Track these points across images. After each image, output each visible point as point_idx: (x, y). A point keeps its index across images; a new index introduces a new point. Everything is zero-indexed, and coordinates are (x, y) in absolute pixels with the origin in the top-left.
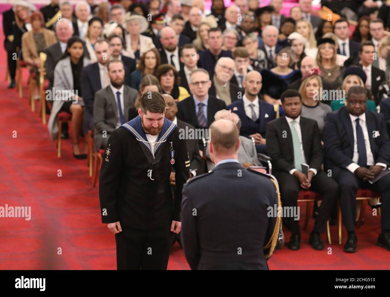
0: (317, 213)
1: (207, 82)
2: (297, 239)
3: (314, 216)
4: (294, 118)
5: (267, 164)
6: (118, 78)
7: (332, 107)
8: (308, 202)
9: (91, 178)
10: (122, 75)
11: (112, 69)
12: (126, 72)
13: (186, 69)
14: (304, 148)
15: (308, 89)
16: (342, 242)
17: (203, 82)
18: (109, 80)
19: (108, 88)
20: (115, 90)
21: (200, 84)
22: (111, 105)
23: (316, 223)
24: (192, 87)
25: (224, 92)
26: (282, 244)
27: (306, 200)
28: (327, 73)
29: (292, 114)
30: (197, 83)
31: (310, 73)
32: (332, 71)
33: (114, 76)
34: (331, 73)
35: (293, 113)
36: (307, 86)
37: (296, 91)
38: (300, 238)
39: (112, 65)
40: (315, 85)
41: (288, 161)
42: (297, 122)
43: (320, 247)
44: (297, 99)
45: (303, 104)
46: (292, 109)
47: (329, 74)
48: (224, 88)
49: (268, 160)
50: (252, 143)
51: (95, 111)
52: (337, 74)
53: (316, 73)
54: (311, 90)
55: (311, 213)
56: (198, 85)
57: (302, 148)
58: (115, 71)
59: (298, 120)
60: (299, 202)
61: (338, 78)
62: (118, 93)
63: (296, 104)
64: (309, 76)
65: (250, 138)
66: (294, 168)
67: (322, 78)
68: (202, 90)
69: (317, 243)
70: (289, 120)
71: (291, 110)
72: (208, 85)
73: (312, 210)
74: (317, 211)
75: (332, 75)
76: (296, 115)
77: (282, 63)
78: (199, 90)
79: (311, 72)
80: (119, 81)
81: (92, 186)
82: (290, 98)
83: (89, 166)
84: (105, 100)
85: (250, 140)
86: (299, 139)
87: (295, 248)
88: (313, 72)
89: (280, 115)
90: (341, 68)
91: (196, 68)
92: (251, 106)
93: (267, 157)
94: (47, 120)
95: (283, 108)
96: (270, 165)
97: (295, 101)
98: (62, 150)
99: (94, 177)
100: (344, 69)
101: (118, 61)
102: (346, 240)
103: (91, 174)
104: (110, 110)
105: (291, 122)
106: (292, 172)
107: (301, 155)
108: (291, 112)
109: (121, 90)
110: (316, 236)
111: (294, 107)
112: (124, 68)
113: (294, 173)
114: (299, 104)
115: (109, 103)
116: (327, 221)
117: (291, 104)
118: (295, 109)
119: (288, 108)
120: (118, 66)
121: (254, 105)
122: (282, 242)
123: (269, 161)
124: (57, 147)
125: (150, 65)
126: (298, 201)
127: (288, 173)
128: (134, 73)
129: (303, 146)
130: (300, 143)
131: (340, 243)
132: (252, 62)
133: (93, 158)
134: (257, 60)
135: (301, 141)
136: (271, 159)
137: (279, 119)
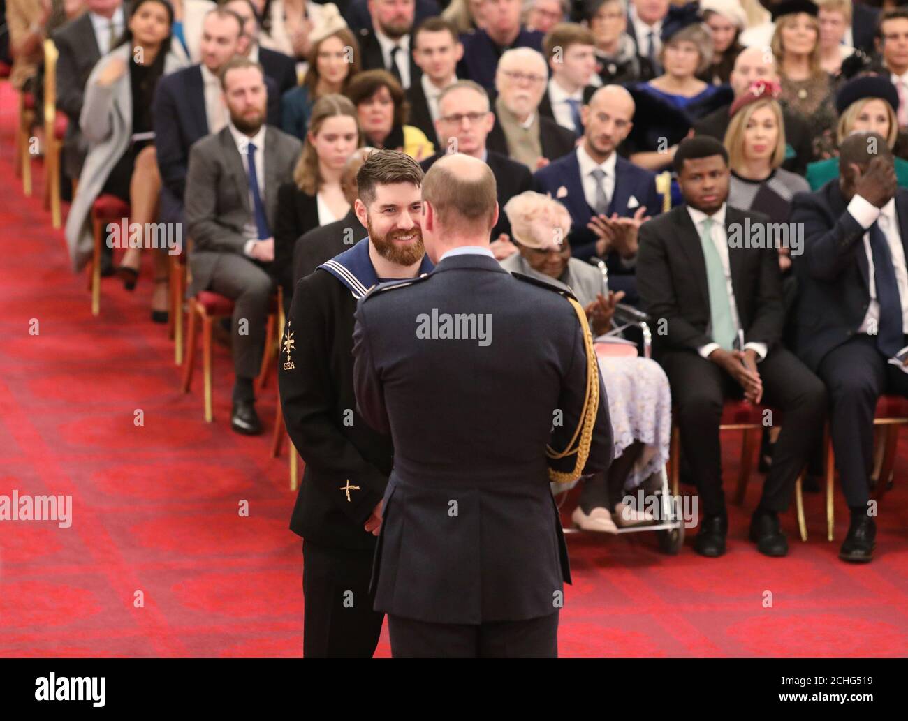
0: (769, 460)
1: (483, 114)
2: (717, 528)
3: (763, 468)
4: (710, 210)
5: (640, 331)
6: (249, 108)
7: (809, 180)
8: (745, 431)
9: (180, 368)
10: (259, 100)
11: (235, 87)
12: (270, 92)
13: (426, 82)
14: (737, 292)
15: (750, 135)
16: (834, 535)
17: (473, 116)
18: (227, 113)
19: (225, 133)
20: (242, 141)
21: (466, 121)
22: (233, 178)
23: (767, 486)
24: (441, 130)
25: (525, 142)
26: (678, 538)
27: (742, 426)
28: (797, 92)
29: (705, 202)
30: (458, 117)
31: (752, 94)
32: (808, 85)
33: (239, 103)
34: (807, 90)
35: (707, 199)
36: (749, 126)
37: (713, 140)
38: (724, 525)
39: (233, 75)
40: (767, 125)
41: (694, 324)
42: (718, 223)
43: (777, 549)
44: (716, 162)
45: (734, 174)
46: (705, 189)
47: (803, 94)
48: (526, 130)
49: (639, 320)
50: (601, 276)
51: (189, 194)
52: (822, 93)
53: (768, 93)
54: (758, 138)
55: (755, 460)
56: (461, 123)
57: (730, 289)
58: (241, 92)
59: (720, 216)
60: (723, 430)
61: (824, 104)
62: (252, 148)
63: (713, 174)
64: (751, 100)
65: (595, 264)
66: (709, 340)
67: (784, 104)
68: (471, 134)
69: (770, 537)
70: (697, 217)
71: (701, 193)
72: (486, 125)
73: (756, 453)
74: (770, 455)
75: (810, 97)
76: (716, 204)
77: (679, 66)
78: (462, 135)
79: (757, 91)
80: (254, 117)
81: (182, 390)
82: (698, 161)
83: (172, 337)
84: (218, 165)
85: (594, 268)
86: (722, 267)
87: (712, 550)
88: (762, 89)
89: (674, 203)
90: (834, 79)
91: (454, 80)
92: (598, 176)
93: (638, 313)
94: (64, 218)
95: (680, 186)
96: (647, 333)
97: (712, 168)
98: (103, 296)
99: (187, 367)
100: (843, 82)
101: (249, 64)
102: (845, 529)
103: (178, 359)
104: (229, 191)
105: (702, 222)
106: (706, 351)
107: (729, 307)
108: (701, 197)
109: (259, 140)
110: (767, 521)
111: (709, 182)
112: (266, 82)
113: (711, 354)
114: (721, 174)
115: (228, 172)
116: (796, 480)
117: (700, 176)
118: (712, 188)
119: (695, 187)
120: (250, 77)
121: (605, 174)
122: (678, 534)
123: (644, 325)
124: (90, 288)
125: (333, 73)
126: (722, 427)
127: (696, 353)
128: (290, 95)
129: (734, 285)
130: (727, 277)
131: (831, 538)
132: (600, 67)
133: (185, 317)
134: (614, 62)
135: (727, 272)
136: (649, 318)
137: (670, 214)
